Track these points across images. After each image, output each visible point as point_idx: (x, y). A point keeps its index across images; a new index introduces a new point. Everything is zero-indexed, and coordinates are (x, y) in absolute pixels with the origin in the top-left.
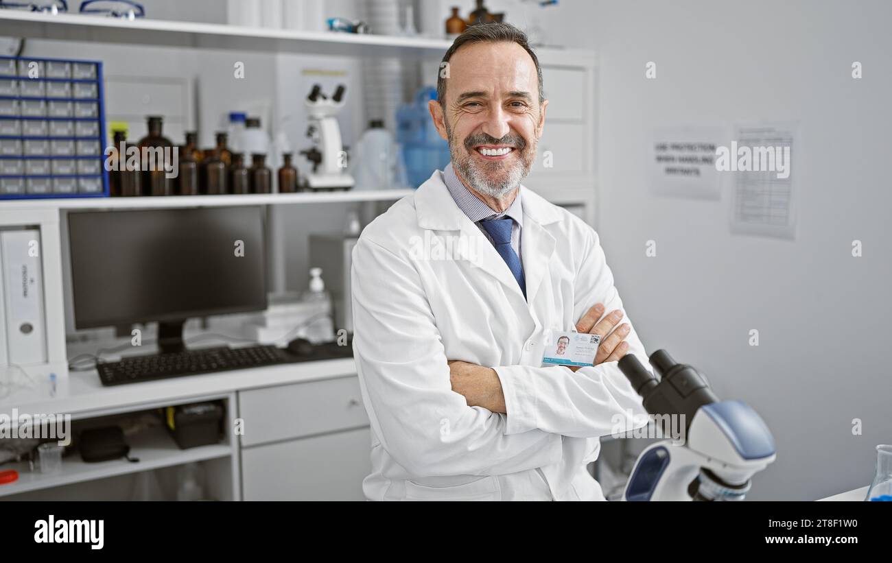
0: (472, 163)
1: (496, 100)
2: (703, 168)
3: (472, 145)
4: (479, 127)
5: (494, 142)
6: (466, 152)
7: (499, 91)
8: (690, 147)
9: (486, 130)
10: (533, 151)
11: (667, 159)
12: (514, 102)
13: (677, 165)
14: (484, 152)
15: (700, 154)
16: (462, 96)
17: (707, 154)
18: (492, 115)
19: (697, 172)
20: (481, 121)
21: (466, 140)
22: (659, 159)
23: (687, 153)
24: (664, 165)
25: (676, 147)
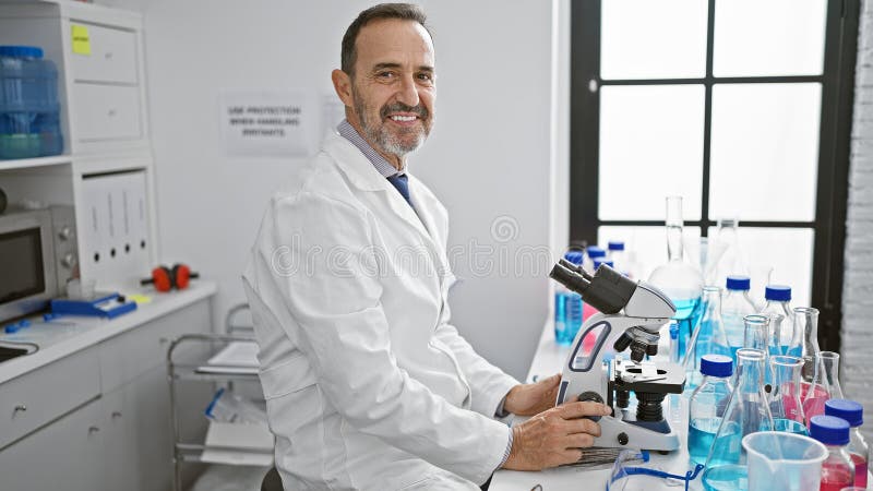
0: (385, 130)
1: (408, 72)
2: (287, 128)
3: (386, 113)
4: (394, 96)
5: (406, 108)
6: (380, 121)
7: (411, 64)
8: (271, 110)
9: (401, 99)
10: (435, 121)
11: (244, 121)
12: (423, 74)
13: (256, 126)
14: (396, 118)
15: (284, 117)
16: (378, 65)
17: (293, 116)
18: (405, 86)
19: (282, 133)
20: (395, 91)
21: (381, 110)
22: (234, 122)
23: (267, 116)
24: (240, 128)
25: (254, 110)
